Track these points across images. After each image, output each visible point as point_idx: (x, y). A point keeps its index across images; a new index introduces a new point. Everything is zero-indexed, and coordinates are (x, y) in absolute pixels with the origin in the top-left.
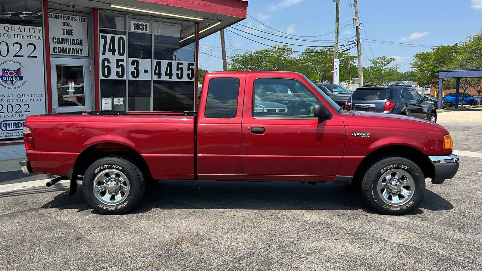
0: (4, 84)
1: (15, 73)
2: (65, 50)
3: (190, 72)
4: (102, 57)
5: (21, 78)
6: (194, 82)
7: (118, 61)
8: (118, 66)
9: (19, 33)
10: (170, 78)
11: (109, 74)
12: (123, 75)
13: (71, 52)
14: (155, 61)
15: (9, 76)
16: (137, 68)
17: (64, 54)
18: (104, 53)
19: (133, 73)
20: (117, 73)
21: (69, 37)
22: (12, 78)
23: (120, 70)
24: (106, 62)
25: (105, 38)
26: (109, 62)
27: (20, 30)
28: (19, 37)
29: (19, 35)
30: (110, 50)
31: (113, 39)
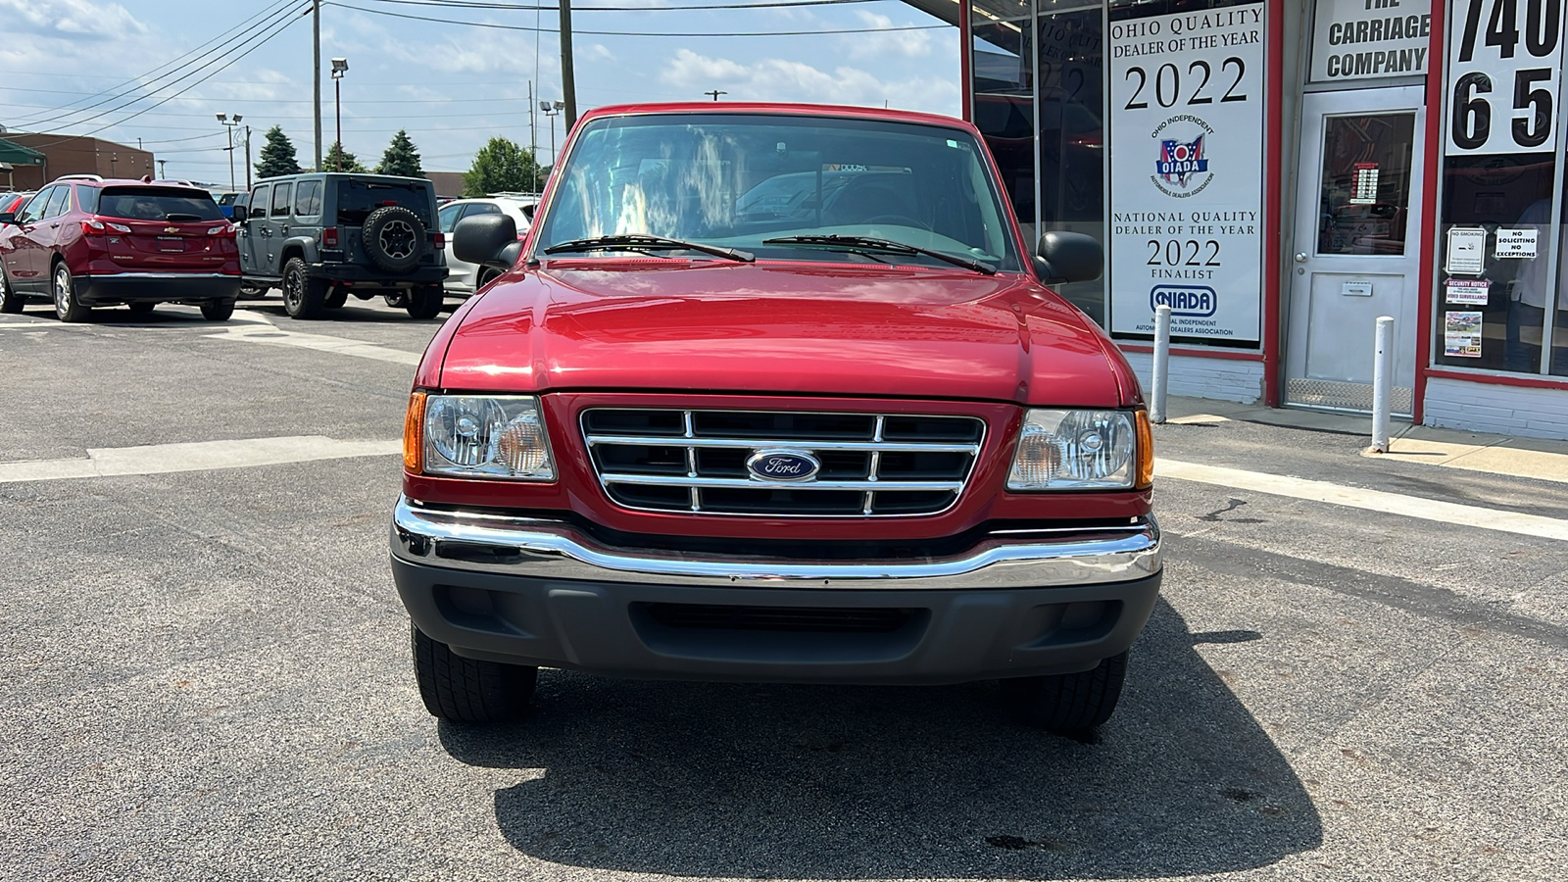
0: (1163, 182)
1: (1190, 150)
2: (1362, 61)
4: (1458, 70)
5: (1203, 166)
7: (1524, 78)
8: (1522, 100)
9: (1207, 32)
11: (1482, 135)
12: (1542, 133)
13: (1382, 67)
15: (1175, 162)
17: (1360, 76)
18: (1466, 55)
20: (1519, 126)
21: (1383, 13)
23: (1530, 112)
24: (1473, 87)
26: (1484, 85)
27: (1208, 23)
28: (1203, 45)
29: (1203, 40)
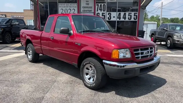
2: (86, 11)
3: (135, 17)
6: (137, 21)
8: (102, 15)
10: (125, 19)
14: (118, 13)
16: (110, 16)
18: (97, 11)
19: (108, 18)
21: (88, 6)
24: (98, 14)
25: (98, 5)
27: (71, 5)
30: (100, 10)
31: (101, 5)
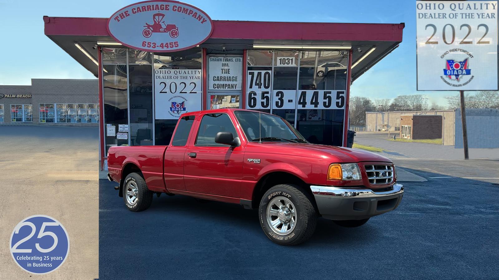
0: (172, 113)
1: (180, 105)
2: (222, 86)
3: (340, 100)
4: (249, 91)
5: (184, 109)
6: (344, 110)
7: (263, 93)
8: (263, 98)
9: (185, 75)
10: (316, 106)
11: (255, 105)
12: (267, 105)
13: (227, 87)
14: (300, 92)
15: (176, 108)
16: (281, 99)
17: (221, 89)
18: (251, 87)
19: (277, 103)
20: (262, 103)
21: (226, 75)
22: (178, 109)
23: (265, 100)
24: (253, 94)
25: (252, 74)
26: (255, 94)
27: (185, 73)
28: (184, 78)
29: (184, 77)
30: (256, 84)
31: (259, 74)
